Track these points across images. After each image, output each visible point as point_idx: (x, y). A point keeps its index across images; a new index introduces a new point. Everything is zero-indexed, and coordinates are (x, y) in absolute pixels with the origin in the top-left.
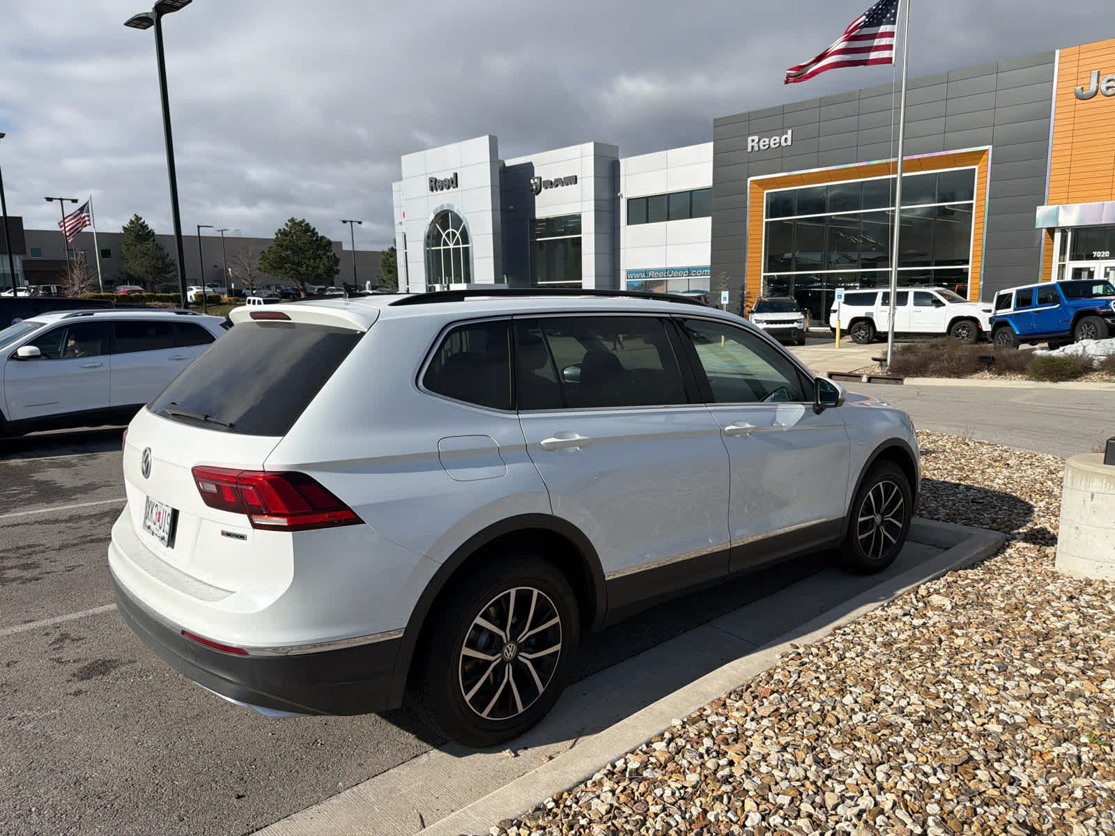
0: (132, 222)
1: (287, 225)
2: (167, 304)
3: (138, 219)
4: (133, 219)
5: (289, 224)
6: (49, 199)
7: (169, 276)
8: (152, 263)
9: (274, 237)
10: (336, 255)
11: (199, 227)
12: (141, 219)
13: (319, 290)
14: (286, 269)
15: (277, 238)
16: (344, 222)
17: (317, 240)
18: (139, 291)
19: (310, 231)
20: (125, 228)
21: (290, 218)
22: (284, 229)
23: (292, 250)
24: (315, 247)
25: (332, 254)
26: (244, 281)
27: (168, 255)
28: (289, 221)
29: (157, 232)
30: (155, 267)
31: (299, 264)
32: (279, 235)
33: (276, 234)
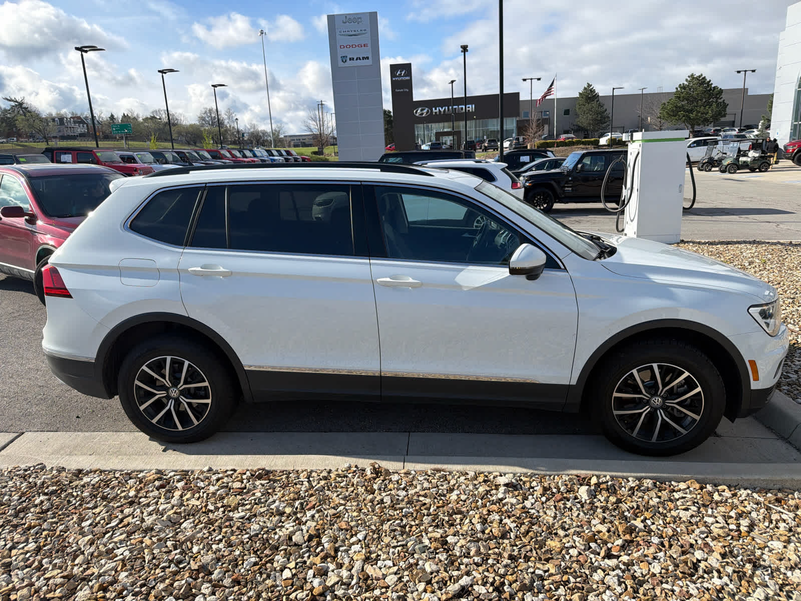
0: (585, 89)
1: (687, 80)
2: (587, 146)
3: (589, 85)
4: (586, 86)
5: (689, 79)
6: (525, 80)
7: (604, 125)
8: (594, 117)
9: (675, 90)
10: (725, 102)
11: (614, 89)
12: (591, 86)
13: (714, 131)
14: (679, 116)
15: (677, 91)
16: (739, 72)
17: (711, 89)
18: (572, 138)
19: (705, 84)
20: (580, 93)
21: (690, 74)
22: (683, 84)
23: (687, 100)
24: (707, 96)
25: (721, 101)
26: (655, 127)
27: (606, 110)
28: (689, 77)
29: (600, 95)
30: (596, 120)
31: (691, 111)
32: (679, 89)
33: (677, 89)
